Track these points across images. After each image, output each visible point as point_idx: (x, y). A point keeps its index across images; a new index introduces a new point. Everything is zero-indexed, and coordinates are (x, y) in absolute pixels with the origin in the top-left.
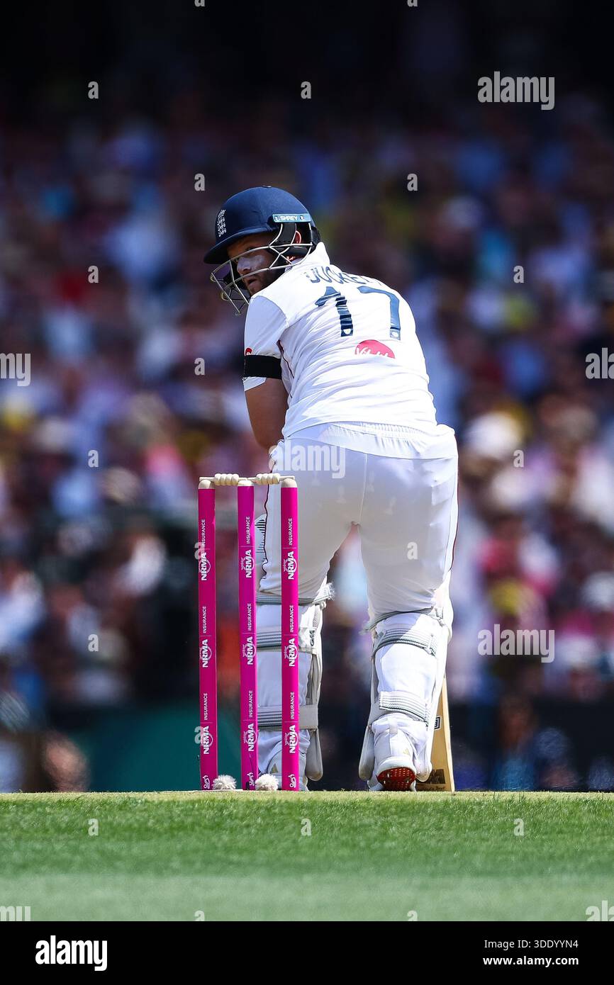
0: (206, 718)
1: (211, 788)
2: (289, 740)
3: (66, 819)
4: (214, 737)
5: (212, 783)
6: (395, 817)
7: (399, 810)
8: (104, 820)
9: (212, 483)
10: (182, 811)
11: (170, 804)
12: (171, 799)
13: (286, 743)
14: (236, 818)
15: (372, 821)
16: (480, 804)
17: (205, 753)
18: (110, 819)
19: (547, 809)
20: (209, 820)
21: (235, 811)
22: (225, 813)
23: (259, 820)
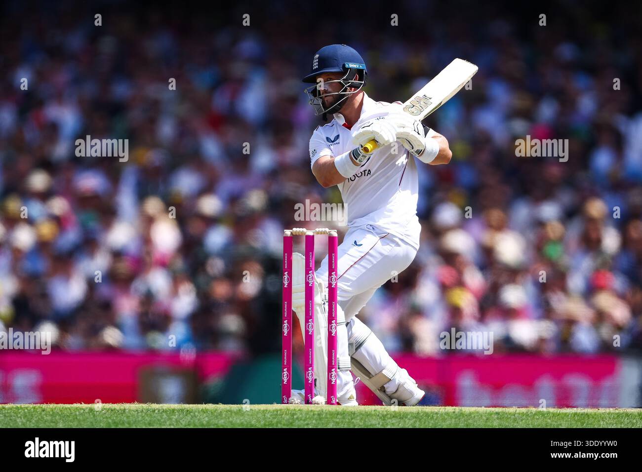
0: (285, 364)
1: (288, 403)
2: (331, 377)
3: (207, 419)
4: (290, 374)
5: (288, 400)
6: (390, 420)
7: (392, 416)
8: (228, 420)
9: (292, 233)
10: (271, 415)
11: (264, 412)
12: (265, 408)
13: (330, 378)
14: (301, 420)
15: (377, 423)
16: (437, 413)
17: (284, 383)
18: (231, 419)
19: (474, 417)
20: (286, 420)
21: (300, 416)
22: (295, 417)
23: (314, 421)
